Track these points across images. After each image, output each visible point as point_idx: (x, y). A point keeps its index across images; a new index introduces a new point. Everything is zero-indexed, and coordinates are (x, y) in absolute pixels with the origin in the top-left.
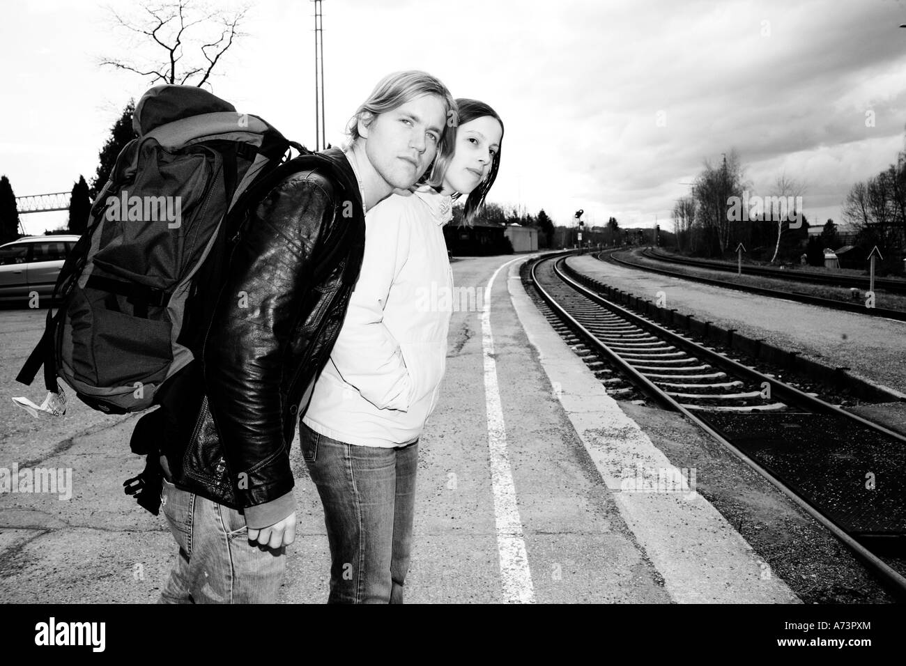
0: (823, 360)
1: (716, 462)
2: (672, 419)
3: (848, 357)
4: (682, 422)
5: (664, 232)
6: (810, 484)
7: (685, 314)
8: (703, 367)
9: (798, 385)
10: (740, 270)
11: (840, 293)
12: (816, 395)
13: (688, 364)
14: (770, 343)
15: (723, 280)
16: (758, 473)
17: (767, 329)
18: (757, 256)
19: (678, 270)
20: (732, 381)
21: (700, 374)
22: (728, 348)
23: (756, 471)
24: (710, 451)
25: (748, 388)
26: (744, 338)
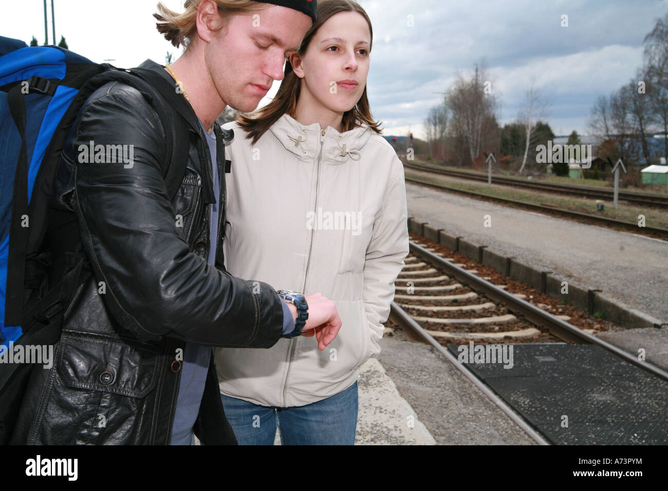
0: (575, 280)
1: (468, 411)
2: (420, 355)
3: (599, 278)
4: (431, 358)
5: (417, 140)
6: (570, 436)
7: (436, 228)
8: (453, 287)
9: (549, 307)
10: (490, 180)
11: (585, 204)
12: (568, 318)
13: (438, 283)
14: (521, 261)
15: (473, 190)
16: (514, 422)
17: (518, 245)
18: (506, 165)
19: (429, 179)
20: (484, 302)
21: (450, 295)
22: (479, 265)
23: (512, 419)
24: (461, 396)
25: (499, 310)
26: (495, 255)
